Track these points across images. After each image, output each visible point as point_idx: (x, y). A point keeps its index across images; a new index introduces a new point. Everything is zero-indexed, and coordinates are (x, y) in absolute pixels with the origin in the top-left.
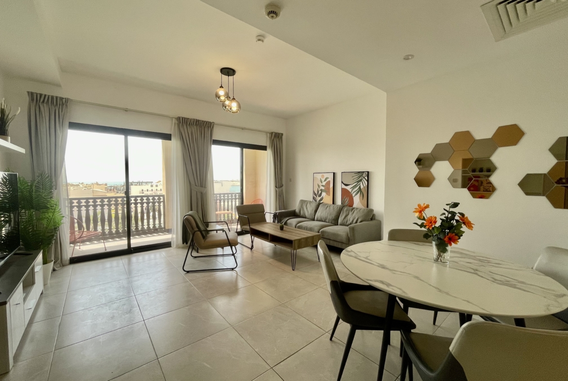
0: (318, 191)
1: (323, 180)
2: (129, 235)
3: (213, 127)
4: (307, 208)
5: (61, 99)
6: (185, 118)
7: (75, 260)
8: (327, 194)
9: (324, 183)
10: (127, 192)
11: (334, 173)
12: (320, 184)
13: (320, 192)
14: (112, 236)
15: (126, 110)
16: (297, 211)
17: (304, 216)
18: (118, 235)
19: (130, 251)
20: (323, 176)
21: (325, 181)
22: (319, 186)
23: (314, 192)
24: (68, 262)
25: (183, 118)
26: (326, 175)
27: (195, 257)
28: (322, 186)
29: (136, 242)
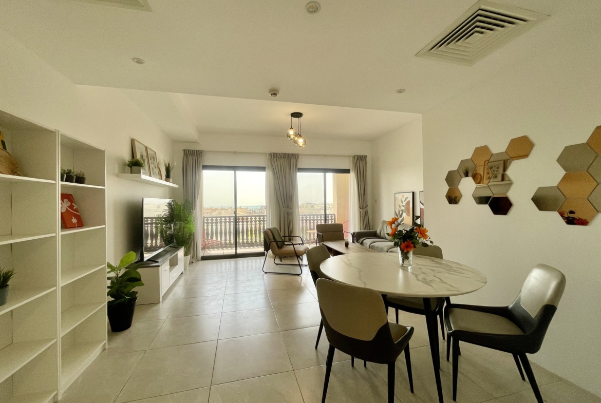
0: (399, 212)
1: (403, 200)
2: (236, 245)
3: (298, 158)
4: (387, 229)
5: (199, 151)
6: (275, 153)
7: (205, 258)
8: (407, 214)
9: (404, 204)
10: (235, 213)
11: (413, 193)
12: (401, 204)
13: (401, 212)
14: (226, 246)
15: (235, 153)
16: (378, 232)
17: (384, 237)
18: (230, 246)
19: (236, 256)
20: (403, 196)
21: (405, 201)
22: (400, 207)
23: (395, 212)
24: (200, 259)
25: (273, 153)
26: (406, 195)
27: (277, 264)
28: (403, 206)
29: (241, 251)
